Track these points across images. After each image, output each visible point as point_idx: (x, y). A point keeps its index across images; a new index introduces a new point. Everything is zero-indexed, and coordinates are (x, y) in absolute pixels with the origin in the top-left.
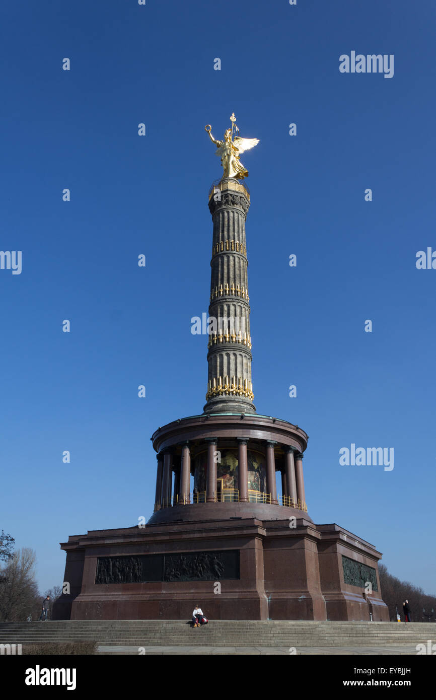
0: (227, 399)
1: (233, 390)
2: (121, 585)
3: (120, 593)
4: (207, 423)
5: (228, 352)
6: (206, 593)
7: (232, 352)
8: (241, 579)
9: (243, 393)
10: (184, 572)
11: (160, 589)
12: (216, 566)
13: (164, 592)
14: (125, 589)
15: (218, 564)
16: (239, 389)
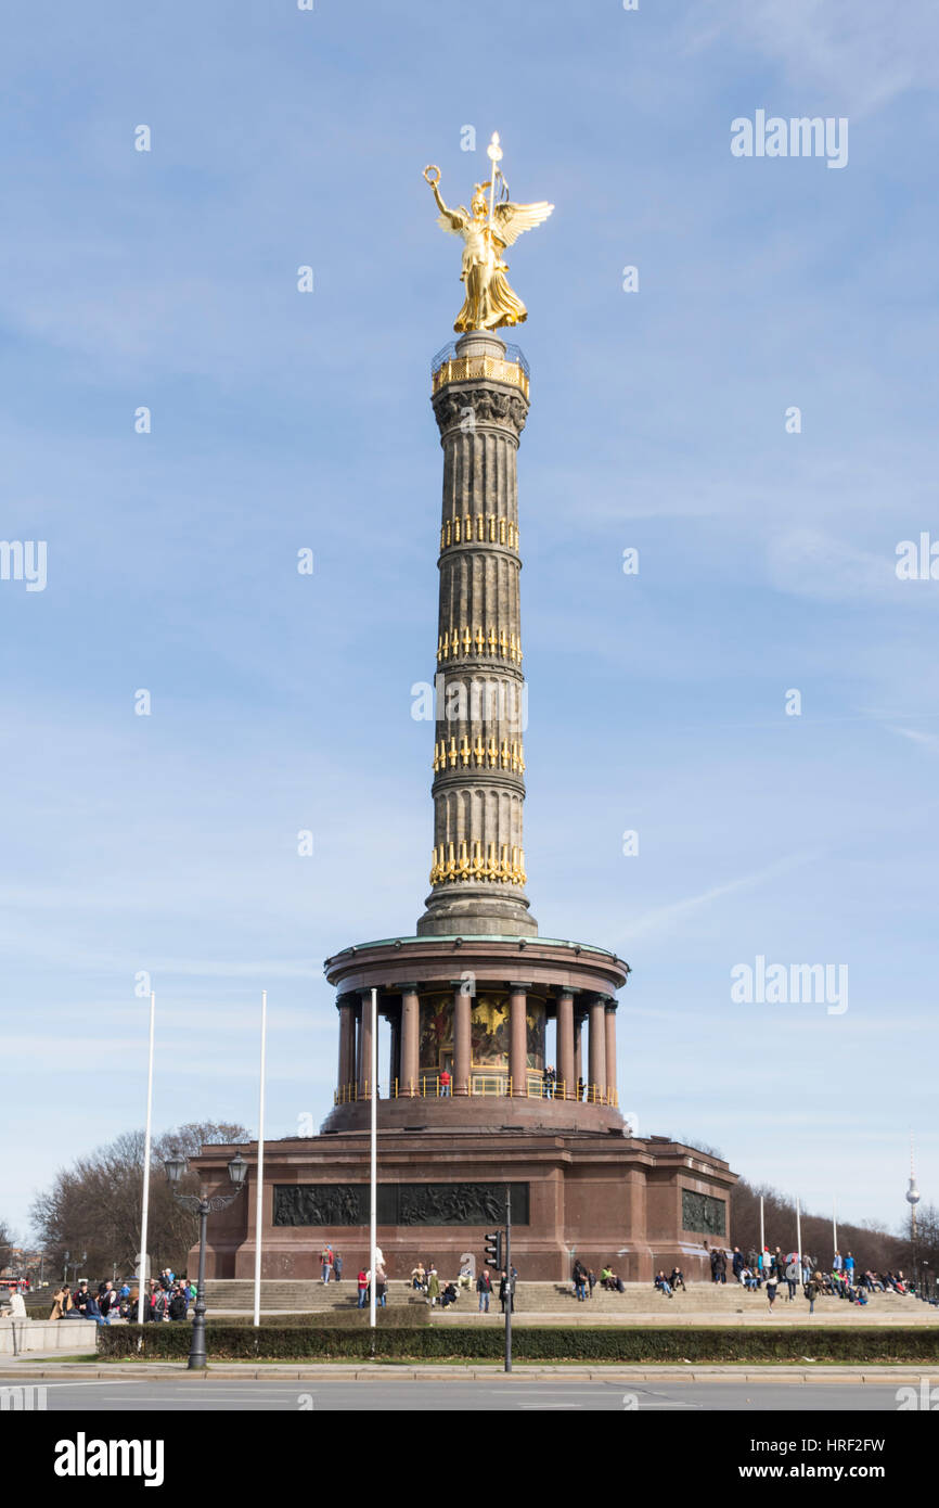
0: (479, 891)
1: (490, 871)
2: (321, 1229)
3: (322, 1241)
4: (457, 953)
5: (482, 789)
6: (474, 1243)
7: (490, 789)
8: (532, 1225)
9: (509, 878)
10: (435, 1212)
11: (394, 1235)
12: (489, 1205)
13: (401, 1240)
14: (330, 1235)
15: (493, 1202)
16: (502, 869)
